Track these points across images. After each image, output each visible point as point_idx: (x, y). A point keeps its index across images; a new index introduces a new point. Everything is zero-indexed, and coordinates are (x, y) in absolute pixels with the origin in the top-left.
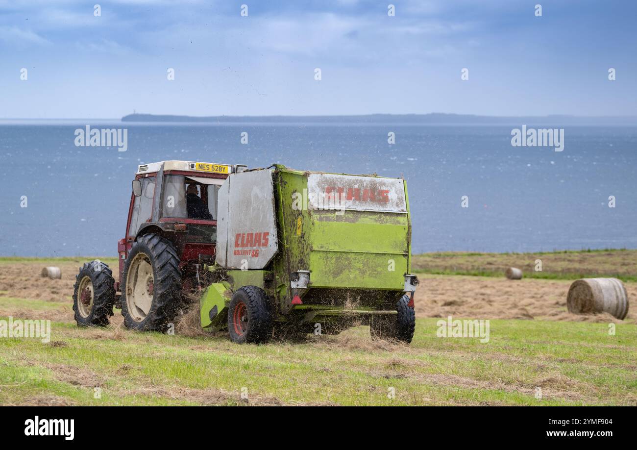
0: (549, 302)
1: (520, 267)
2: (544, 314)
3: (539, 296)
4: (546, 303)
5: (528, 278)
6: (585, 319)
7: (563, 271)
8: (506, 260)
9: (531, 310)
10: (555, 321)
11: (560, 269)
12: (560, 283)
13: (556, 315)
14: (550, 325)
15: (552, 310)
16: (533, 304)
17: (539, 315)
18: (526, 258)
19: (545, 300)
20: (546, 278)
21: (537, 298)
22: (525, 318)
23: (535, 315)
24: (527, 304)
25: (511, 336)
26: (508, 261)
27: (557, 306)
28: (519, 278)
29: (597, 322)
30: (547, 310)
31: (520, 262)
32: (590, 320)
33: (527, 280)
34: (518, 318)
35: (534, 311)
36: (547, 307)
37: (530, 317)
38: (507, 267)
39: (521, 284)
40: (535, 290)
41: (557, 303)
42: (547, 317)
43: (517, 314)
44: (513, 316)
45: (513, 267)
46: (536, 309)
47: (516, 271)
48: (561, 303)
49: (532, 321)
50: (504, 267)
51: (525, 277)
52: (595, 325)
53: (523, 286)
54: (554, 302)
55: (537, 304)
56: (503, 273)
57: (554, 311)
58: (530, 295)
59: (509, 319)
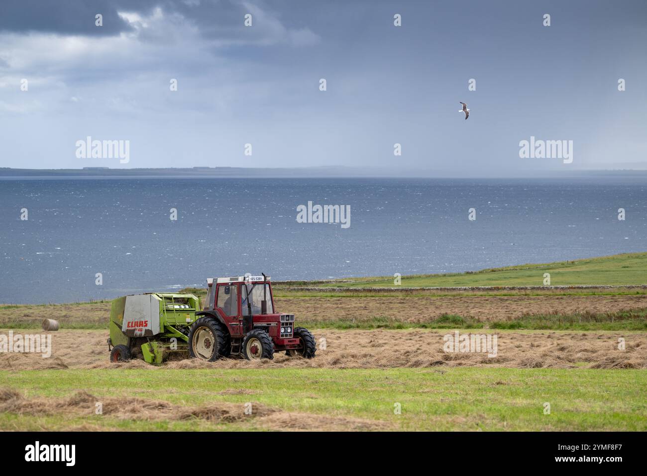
0: (85, 351)
1: (57, 318)
2: (79, 363)
3: (75, 346)
4: (82, 353)
5: (65, 329)
6: (119, 366)
7: (99, 321)
8: (44, 311)
9: (66, 360)
10: (89, 369)
11: (97, 318)
12: (97, 332)
13: (90, 363)
14: (83, 374)
15: (87, 359)
16: (70, 354)
17: (74, 364)
18: (63, 309)
19: (81, 350)
20: (82, 328)
21: (73, 347)
22: (59, 367)
23: (70, 364)
24: (63, 354)
25: (42, 385)
26: (45, 312)
27: (93, 355)
28: (56, 329)
29: (130, 368)
30: (82, 359)
31: (56, 313)
32: (123, 367)
33: (64, 330)
34: (52, 368)
35: (69, 361)
36: (82, 356)
37: (65, 367)
38: (44, 319)
39: (58, 335)
40: (72, 340)
41: (93, 352)
42: (82, 366)
43: (51, 364)
44: (48, 366)
45: (50, 318)
46: (72, 359)
47: (53, 322)
48: (96, 352)
49: (67, 371)
50: (41, 318)
51: (62, 328)
52: (127, 372)
53: (59, 337)
54: (91, 350)
55: (73, 353)
56: (40, 325)
57: (88, 360)
58: (66, 345)
59: (44, 369)
